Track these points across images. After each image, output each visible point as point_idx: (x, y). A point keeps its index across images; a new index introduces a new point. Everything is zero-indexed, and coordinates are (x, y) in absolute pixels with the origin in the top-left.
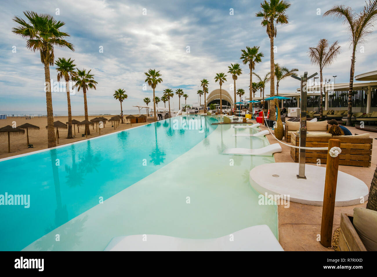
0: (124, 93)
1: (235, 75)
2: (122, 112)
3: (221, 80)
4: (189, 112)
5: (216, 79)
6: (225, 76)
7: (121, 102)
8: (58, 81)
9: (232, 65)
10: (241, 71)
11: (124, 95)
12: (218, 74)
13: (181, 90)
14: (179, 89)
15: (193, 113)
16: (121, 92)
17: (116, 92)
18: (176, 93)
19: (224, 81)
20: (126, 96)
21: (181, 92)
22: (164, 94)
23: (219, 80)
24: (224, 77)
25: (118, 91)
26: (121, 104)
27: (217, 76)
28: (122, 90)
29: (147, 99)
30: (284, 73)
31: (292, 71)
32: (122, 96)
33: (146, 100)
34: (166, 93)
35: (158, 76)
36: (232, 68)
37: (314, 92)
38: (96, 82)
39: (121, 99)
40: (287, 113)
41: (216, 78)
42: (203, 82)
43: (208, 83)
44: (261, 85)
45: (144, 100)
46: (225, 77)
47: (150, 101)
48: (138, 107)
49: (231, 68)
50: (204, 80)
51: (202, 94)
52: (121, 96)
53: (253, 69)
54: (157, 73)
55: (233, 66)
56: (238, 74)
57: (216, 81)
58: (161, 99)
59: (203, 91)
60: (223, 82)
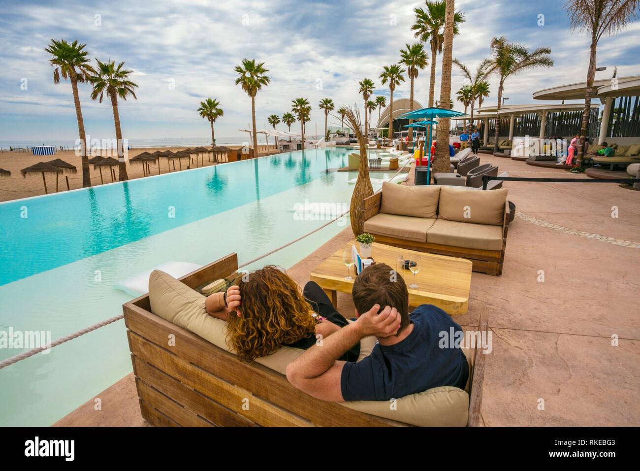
0: (218, 107)
1: (413, 67)
2: (214, 140)
3: (392, 79)
4: (334, 143)
5: (383, 77)
6: (401, 72)
7: (212, 123)
8: (55, 82)
9: (408, 47)
10: (425, 59)
11: (217, 109)
12: (386, 68)
13: (330, 101)
14: (327, 100)
15: (340, 144)
16: (211, 104)
17: (203, 104)
18: (320, 106)
19: (400, 81)
20: (220, 112)
21: (329, 105)
22: (294, 107)
23: (389, 79)
24: (399, 74)
25: (206, 103)
26: (212, 126)
27: (385, 70)
28: (213, 101)
29: (274, 117)
30: (518, 59)
31: (536, 54)
32: (214, 111)
33: (273, 120)
34: (297, 106)
35: (261, 73)
36: (408, 53)
37: (563, 103)
38: (134, 85)
39: (212, 117)
40: (511, 149)
41: (384, 75)
42: (363, 85)
43: (373, 86)
44: (481, 90)
45: (269, 118)
46: (401, 74)
47: (279, 121)
48: (249, 133)
49: (406, 53)
50: (366, 80)
51: (374, 109)
52: (211, 112)
53: (438, 51)
54: (259, 67)
55: (411, 48)
56: (421, 67)
57: (384, 81)
58: (298, 118)
59: (376, 104)
60: (398, 84)
